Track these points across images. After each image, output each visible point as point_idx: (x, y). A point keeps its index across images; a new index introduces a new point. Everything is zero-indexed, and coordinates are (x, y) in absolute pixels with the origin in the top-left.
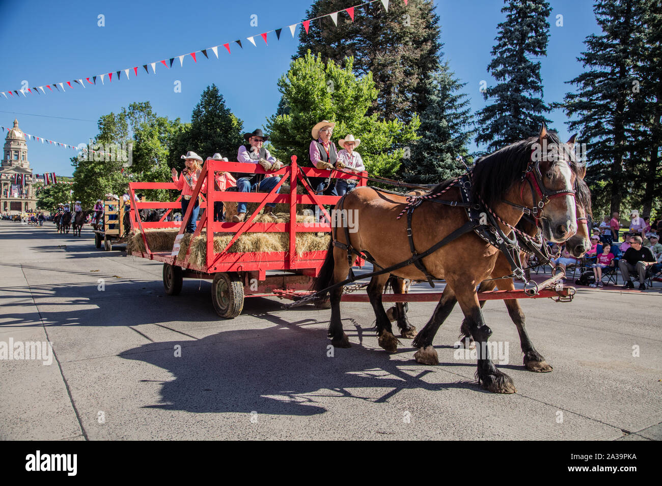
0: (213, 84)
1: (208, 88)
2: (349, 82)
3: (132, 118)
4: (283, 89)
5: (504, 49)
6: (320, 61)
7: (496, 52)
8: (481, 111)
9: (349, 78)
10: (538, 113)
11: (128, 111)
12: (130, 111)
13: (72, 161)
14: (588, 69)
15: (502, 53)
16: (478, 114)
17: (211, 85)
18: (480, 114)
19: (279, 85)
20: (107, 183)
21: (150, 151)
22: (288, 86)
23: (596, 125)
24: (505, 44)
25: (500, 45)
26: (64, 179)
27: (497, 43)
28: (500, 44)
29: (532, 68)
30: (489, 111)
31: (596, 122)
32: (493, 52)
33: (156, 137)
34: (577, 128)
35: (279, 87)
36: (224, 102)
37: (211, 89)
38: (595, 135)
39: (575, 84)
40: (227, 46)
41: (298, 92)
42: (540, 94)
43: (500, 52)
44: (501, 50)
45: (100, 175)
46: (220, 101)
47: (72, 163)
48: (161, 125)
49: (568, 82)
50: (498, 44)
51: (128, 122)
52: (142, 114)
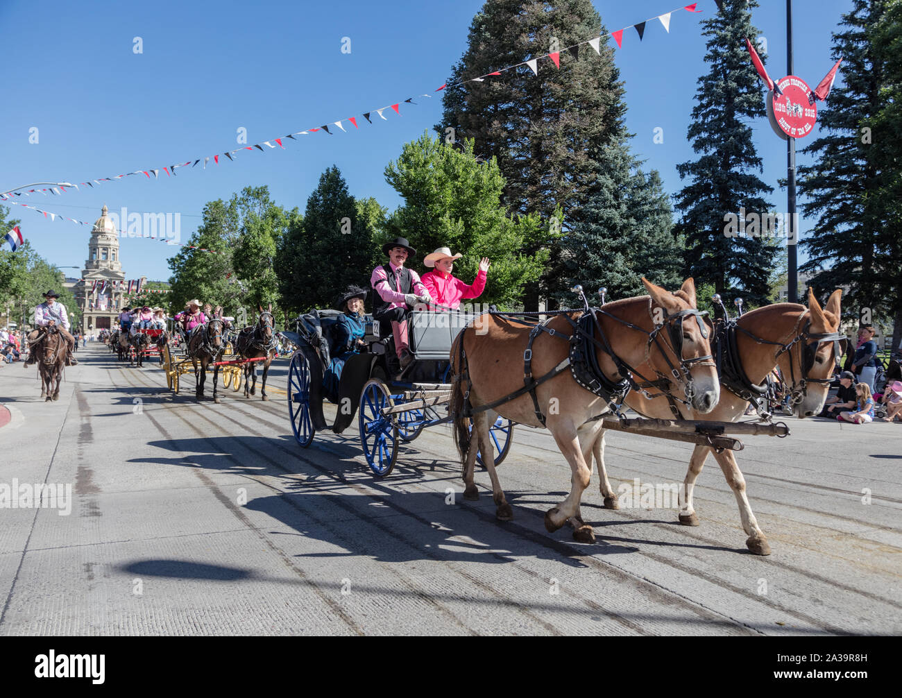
0: (334, 165)
1: (328, 170)
2: (469, 169)
3: (243, 206)
4: (391, 180)
5: (708, 110)
6: (439, 143)
7: (698, 114)
8: (679, 193)
9: (468, 165)
10: (752, 195)
11: (240, 196)
12: (242, 197)
13: (169, 262)
14: (826, 133)
15: (705, 116)
16: (676, 197)
17: (331, 167)
18: (679, 197)
19: (386, 175)
20: (211, 292)
21: (260, 250)
22: (397, 176)
23: (841, 208)
24: (709, 104)
25: (702, 106)
26: (162, 286)
27: (697, 103)
28: (701, 104)
29: (742, 136)
30: (690, 194)
31: (840, 204)
32: (694, 114)
33: (268, 233)
34: (814, 212)
35: (386, 178)
36: (347, 188)
37: (331, 171)
38: (841, 221)
39: (809, 154)
40: (353, 120)
41: (408, 184)
42: (759, 169)
43: (702, 115)
44: (705, 111)
45: (202, 280)
46: (341, 188)
47: (170, 266)
48: (274, 216)
49: (800, 151)
50: (699, 104)
51: (239, 211)
52: (256, 201)
